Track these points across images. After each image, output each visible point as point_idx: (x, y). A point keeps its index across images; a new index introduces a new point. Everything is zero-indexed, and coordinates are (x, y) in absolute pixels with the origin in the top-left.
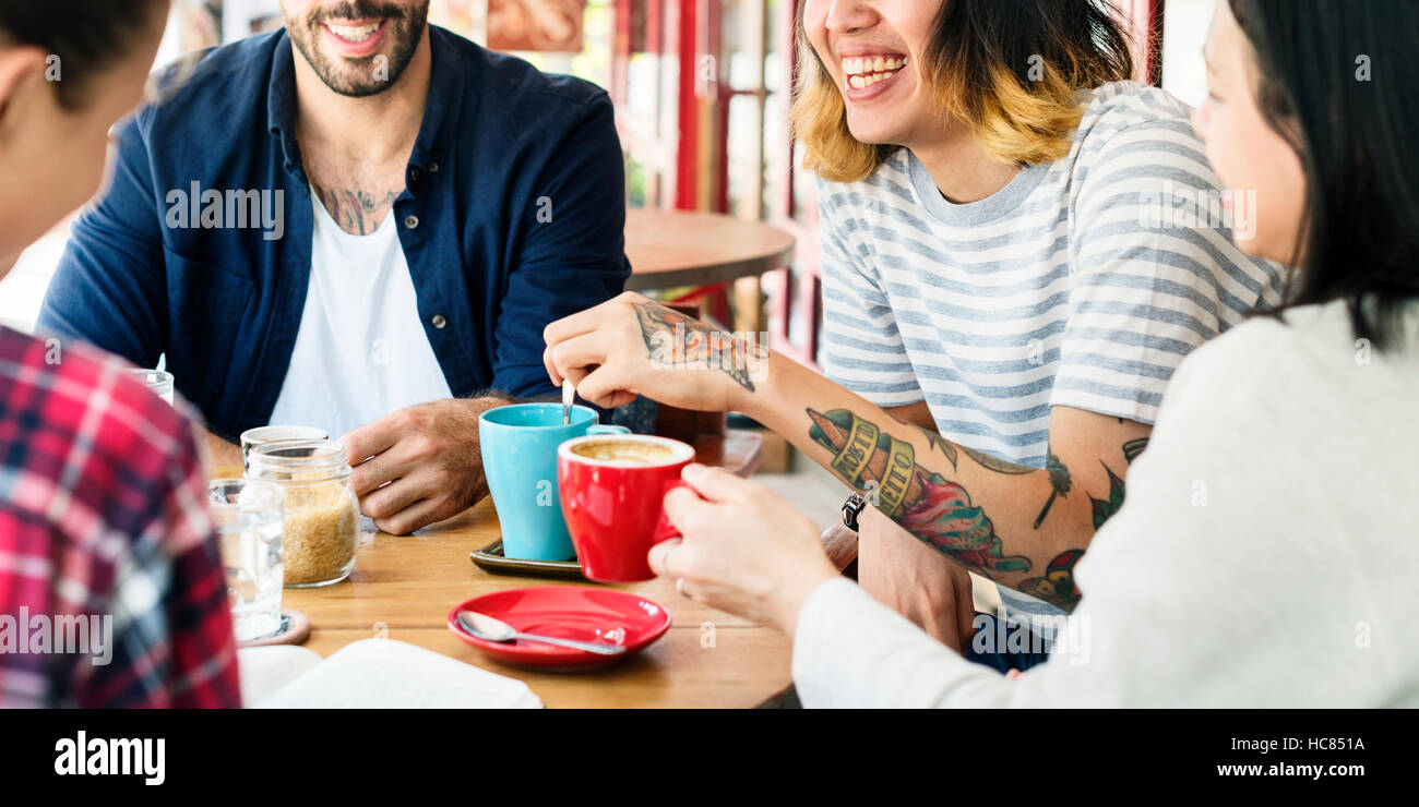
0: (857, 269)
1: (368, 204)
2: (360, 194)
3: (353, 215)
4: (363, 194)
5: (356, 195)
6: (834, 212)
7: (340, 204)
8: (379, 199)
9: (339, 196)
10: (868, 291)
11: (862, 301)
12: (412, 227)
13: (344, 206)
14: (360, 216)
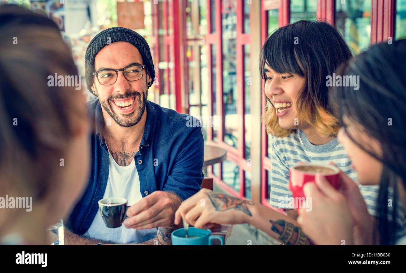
0: (283, 164)
1: (127, 156)
2: (124, 153)
3: (122, 160)
4: (125, 153)
5: (123, 153)
6: (277, 146)
7: (118, 156)
8: (130, 155)
9: (118, 154)
10: (286, 171)
11: (284, 174)
12: (140, 163)
13: (119, 157)
14: (124, 160)
